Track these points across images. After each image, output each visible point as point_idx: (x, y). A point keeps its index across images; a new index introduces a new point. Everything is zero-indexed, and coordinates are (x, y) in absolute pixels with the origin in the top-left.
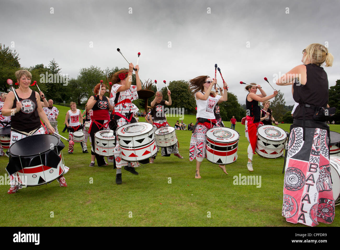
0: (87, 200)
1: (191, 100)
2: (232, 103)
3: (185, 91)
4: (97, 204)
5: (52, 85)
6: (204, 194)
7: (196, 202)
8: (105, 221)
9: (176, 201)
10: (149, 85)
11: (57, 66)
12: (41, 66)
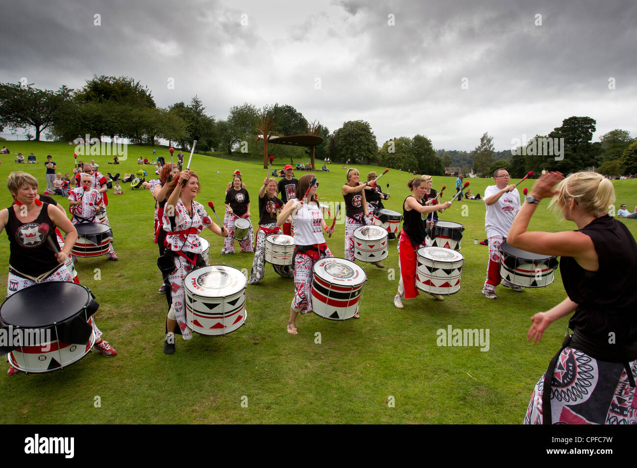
3: (364, 135)
10: (316, 126)
11: (201, 104)
12: (182, 105)
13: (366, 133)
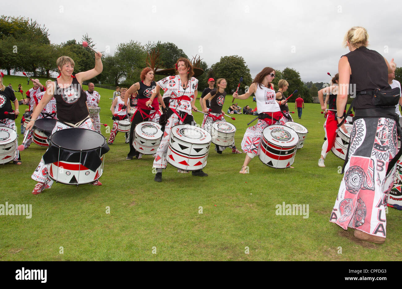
0: (130, 202)
1: (246, 78)
2: (294, 81)
3: (239, 68)
4: (143, 206)
5: (85, 64)
6: (265, 193)
7: (256, 203)
8: (152, 227)
9: (233, 201)
10: (197, 61)
11: (91, 41)
12: (73, 42)
13: (240, 66)
